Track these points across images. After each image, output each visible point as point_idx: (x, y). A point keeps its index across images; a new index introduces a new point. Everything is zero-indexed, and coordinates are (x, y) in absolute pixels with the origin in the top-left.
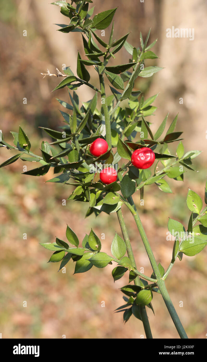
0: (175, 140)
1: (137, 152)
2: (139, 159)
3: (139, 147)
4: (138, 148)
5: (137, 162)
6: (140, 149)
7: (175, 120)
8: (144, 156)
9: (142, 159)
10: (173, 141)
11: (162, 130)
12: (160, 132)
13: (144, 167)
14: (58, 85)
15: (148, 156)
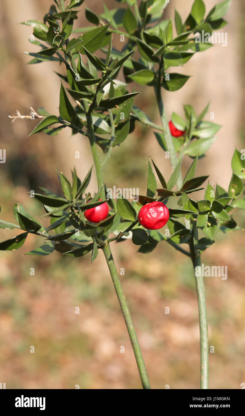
0: (194, 190)
1: (146, 207)
2: (149, 216)
3: (148, 201)
4: (147, 203)
5: (146, 220)
6: (150, 204)
7: (194, 163)
8: (156, 213)
9: (155, 215)
10: (191, 190)
11: (175, 178)
12: (174, 181)
13: (157, 226)
14: (36, 128)
15: (161, 212)
